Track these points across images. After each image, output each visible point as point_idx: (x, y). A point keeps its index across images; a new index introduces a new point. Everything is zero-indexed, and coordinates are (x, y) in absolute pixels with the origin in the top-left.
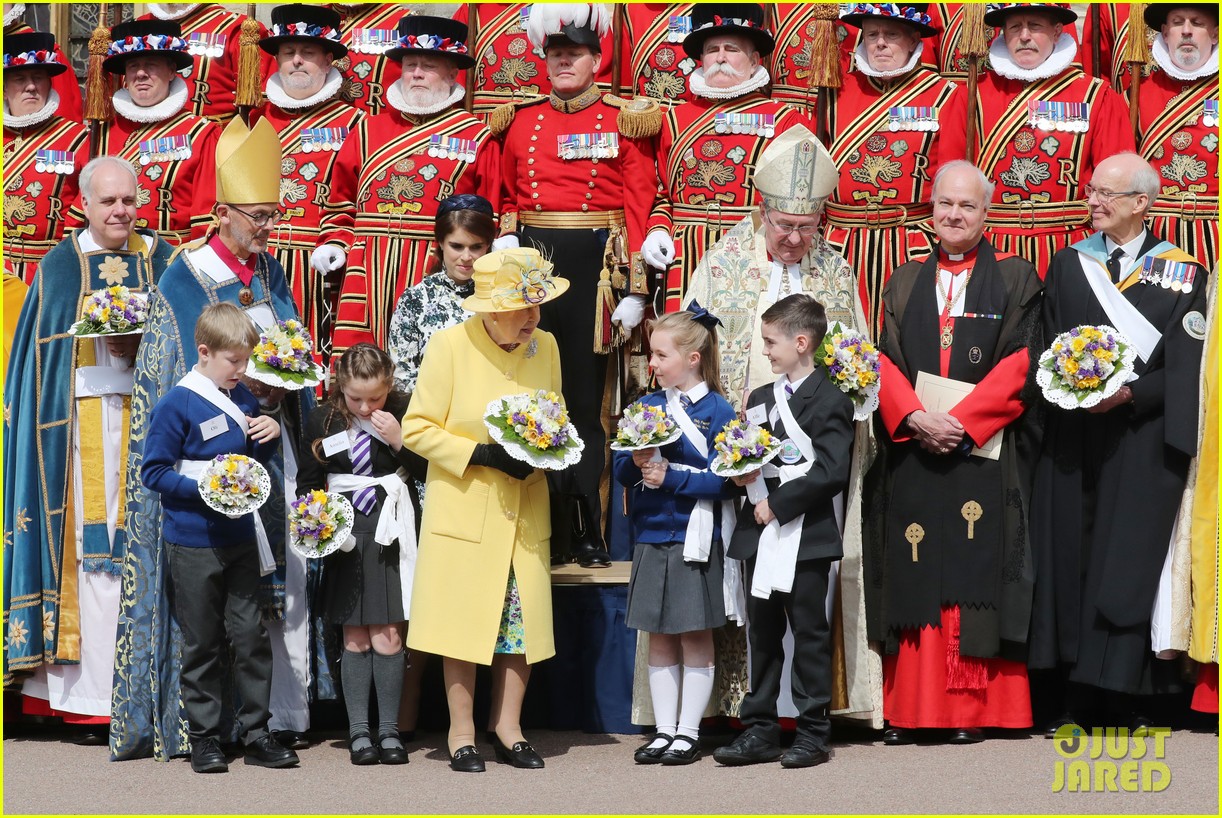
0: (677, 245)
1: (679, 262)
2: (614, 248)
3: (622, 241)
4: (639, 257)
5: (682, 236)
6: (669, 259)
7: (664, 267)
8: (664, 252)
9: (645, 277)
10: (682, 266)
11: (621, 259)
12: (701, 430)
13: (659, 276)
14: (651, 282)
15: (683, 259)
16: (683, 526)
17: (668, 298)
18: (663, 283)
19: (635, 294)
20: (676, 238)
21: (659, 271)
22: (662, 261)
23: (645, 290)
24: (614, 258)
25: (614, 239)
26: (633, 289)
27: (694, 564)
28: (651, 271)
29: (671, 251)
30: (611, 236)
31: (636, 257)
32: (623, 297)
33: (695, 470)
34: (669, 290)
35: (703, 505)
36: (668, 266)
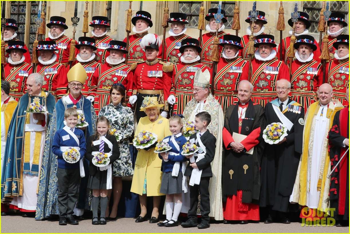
0: (176, 99)
1: (177, 103)
2: (161, 99)
3: (163, 97)
4: (167, 102)
5: (178, 97)
6: (174, 102)
7: (173, 104)
8: (173, 100)
9: (168, 107)
10: (177, 104)
11: (162, 102)
12: (178, 144)
14: (170, 108)
15: (178, 102)
16: (172, 168)
17: (174, 112)
18: (173, 108)
19: (165, 111)
20: (176, 97)
21: (172, 105)
22: (172, 103)
23: (168, 110)
24: (161, 102)
25: (161, 97)
27: (174, 177)
28: (169, 105)
29: (175, 100)
30: (160, 96)
31: (166, 101)
32: (162, 111)
33: (176, 155)
34: (174, 110)
35: (177, 163)
36: (174, 104)
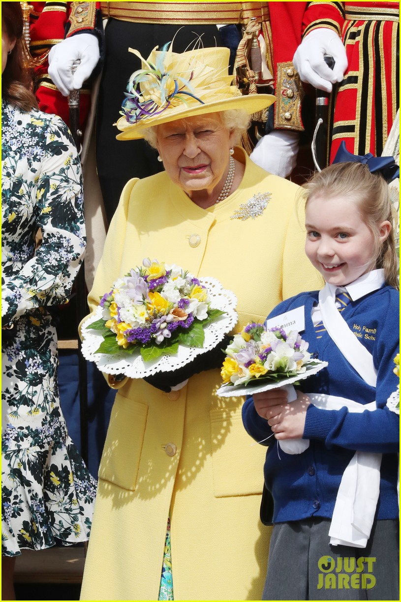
0: (351, 52)
1: (354, 80)
2: (249, 57)
3: (262, 44)
4: (289, 71)
5: (360, 38)
6: (338, 74)
7: (329, 87)
8: (331, 63)
9: (298, 103)
10: (359, 86)
11: (260, 74)
12: (363, 341)
13: (321, 101)
14: (309, 111)
15: (360, 74)
16: (331, 493)
17: (336, 136)
18: (328, 114)
19: (282, 131)
20: (350, 42)
21: (322, 92)
22: (327, 77)
23: (297, 123)
24: (250, 73)
25: (249, 43)
26: (278, 122)
27: (345, 551)
28: (308, 92)
29: (342, 61)
30: (246, 37)
31: (285, 70)
32: (263, 133)
33: (355, 408)
34: (337, 124)
35: (364, 459)
36: (336, 85)
